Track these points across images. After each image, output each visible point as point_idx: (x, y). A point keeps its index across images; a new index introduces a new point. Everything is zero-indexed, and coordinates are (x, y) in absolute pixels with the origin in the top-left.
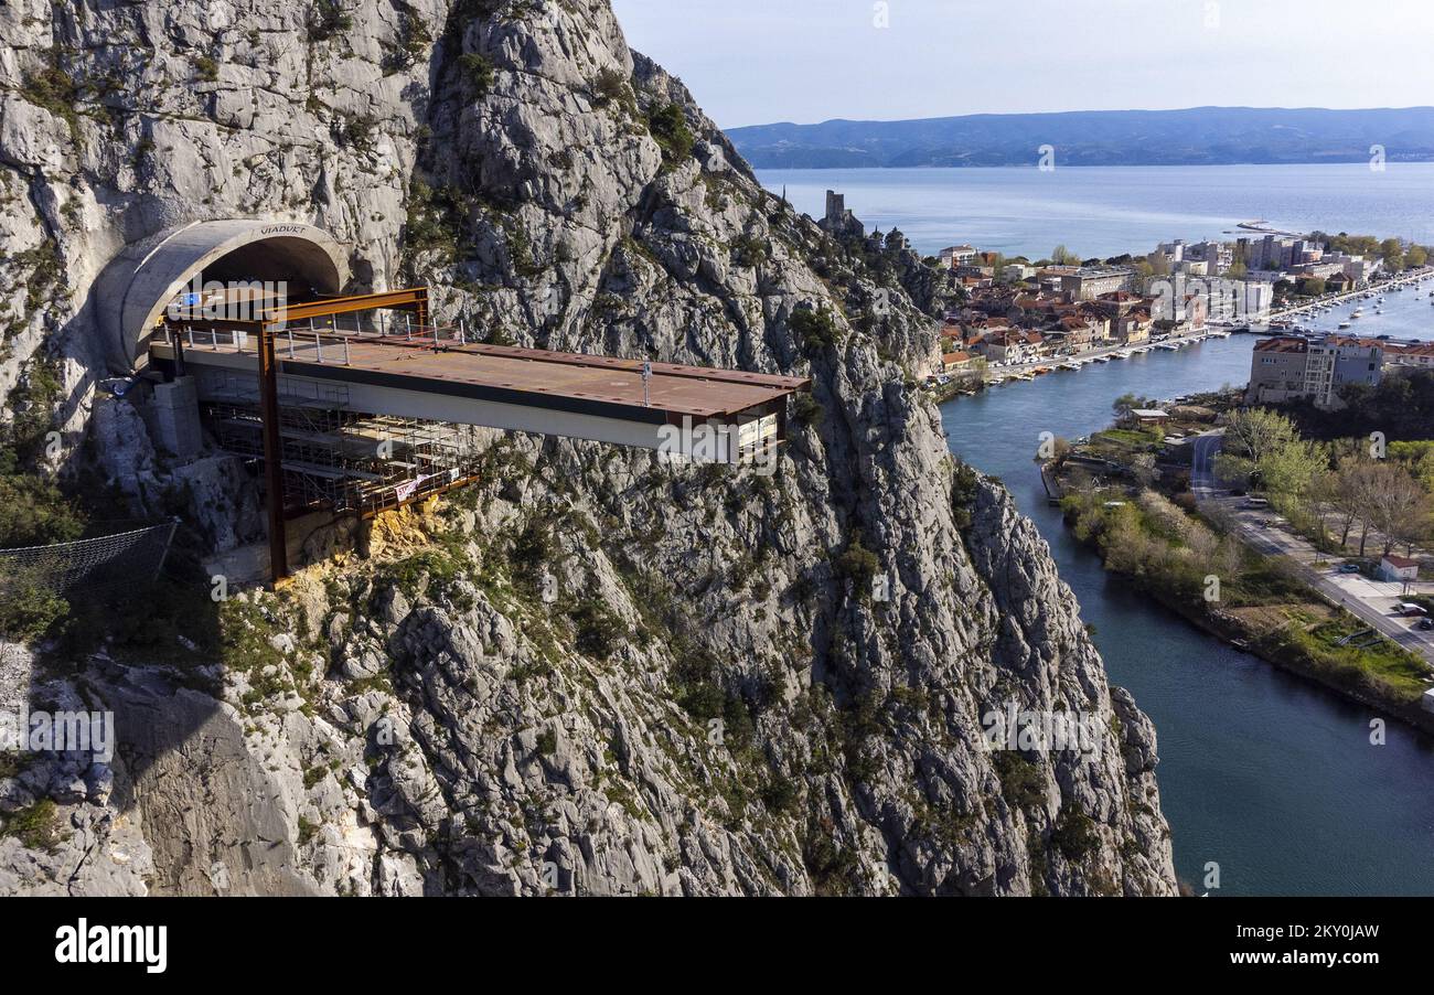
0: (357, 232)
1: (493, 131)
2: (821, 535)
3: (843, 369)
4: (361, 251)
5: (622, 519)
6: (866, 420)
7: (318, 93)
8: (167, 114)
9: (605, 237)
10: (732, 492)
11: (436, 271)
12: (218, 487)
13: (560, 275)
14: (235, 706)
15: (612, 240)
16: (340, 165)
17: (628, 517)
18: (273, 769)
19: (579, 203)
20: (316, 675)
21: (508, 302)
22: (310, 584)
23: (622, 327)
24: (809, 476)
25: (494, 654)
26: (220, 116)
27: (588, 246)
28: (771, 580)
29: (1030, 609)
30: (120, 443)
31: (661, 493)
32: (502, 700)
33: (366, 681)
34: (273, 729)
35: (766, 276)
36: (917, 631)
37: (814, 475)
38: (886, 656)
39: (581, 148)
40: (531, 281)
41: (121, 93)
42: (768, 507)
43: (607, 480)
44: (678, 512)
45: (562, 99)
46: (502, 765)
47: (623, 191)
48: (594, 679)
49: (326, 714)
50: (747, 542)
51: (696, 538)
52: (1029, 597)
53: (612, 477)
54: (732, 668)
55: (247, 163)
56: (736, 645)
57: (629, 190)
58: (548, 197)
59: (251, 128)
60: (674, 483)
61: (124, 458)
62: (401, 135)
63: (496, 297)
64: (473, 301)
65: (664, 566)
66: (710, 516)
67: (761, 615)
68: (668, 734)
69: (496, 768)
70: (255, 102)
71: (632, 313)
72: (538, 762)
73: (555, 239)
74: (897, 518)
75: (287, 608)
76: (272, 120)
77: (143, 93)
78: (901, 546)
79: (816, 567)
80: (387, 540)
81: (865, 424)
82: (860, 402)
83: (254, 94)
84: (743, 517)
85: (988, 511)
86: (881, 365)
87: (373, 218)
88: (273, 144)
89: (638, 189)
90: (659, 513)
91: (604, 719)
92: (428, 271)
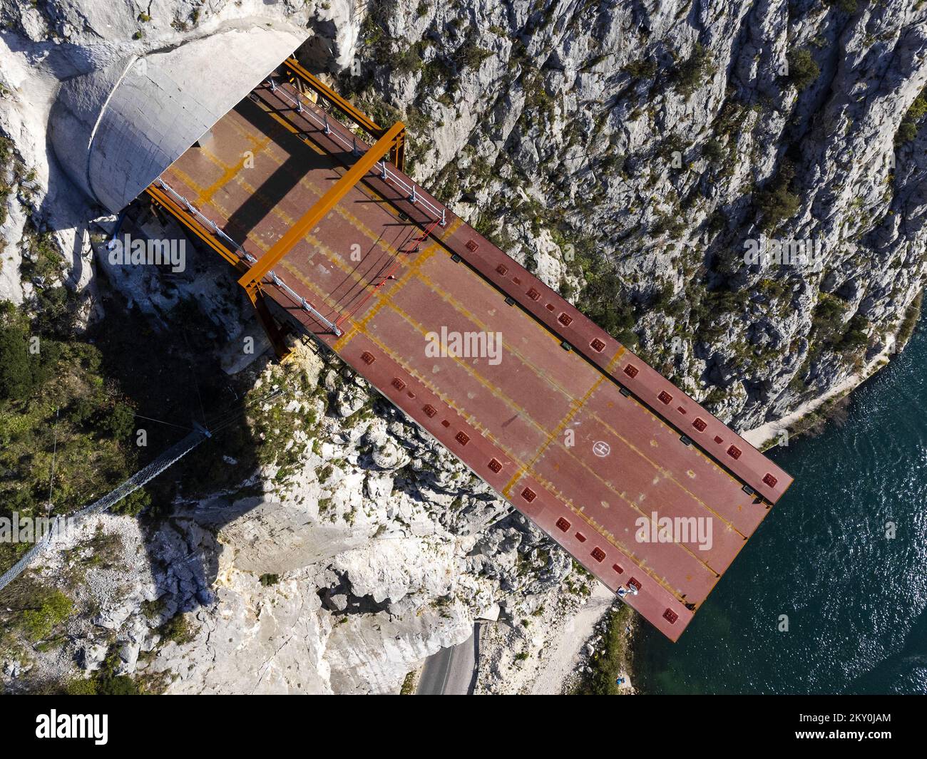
2: (755, 172)
5: (568, 193)
10: (682, 157)
12: (219, 298)
17: (574, 190)
18: (300, 503)
20: (320, 416)
22: (307, 354)
28: (690, 222)
31: (613, 167)
33: (355, 417)
42: (712, 165)
43: (561, 165)
44: (623, 181)
49: (328, 440)
51: (632, 200)
53: (568, 162)
60: (627, 159)
66: (653, 181)
67: (671, 248)
75: (292, 376)
79: (737, 201)
84: (684, 176)
90: (605, 184)
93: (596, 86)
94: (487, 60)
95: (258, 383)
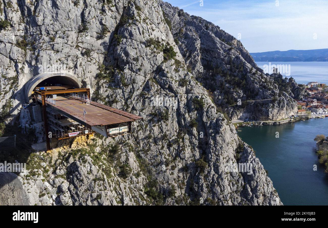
0: (84, 75)
1: (120, 53)
2: (194, 156)
3: (205, 114)
4: (84, 79)
5: (140, 146)
6: (210, 127)
7: (79, 44)
8: (43, 49)
9: (146, 78)
10: (169, 142)
11: (104, 84)
12: (41, 129)
13: (133, 86)
14: (22, 178)
15: (148, 78)
16: (82, 60)
17: (141, 145)
18: (29, 192)
19: (139, 70)
20: (50, 173)
21: (119, 92)
22: (55, 153)
23: (147, 100)
24: (192, 140)
25: (90, 174)
26: (54, 49)
27: (140, 79)
28: (177, 165)
29: (254, 184)
30: (24, 118)
31: (151, 140)
32: (90, 185)
33: (60, 176)
34: (32, 184)
35: (188, 89)
36: (216, 184)
37: (194, 140)
38: (205, 189)
39: (141, 56)
40: (126, 87)
41: (35, 45)
42: (179, 147)
43: (138, 136)
44: (154, 145)
45: (138, 45)
46: (87, 200)
47: (152, 67)
48: (120, 183)
49: (49, 181)
50: (172, 155)
51: (158, 152)
52: (253, 180)
53: (139, 135)
54: (162, 186)
55: (59, 60)
56: (165, 180)
57: (153, 67)
58: (132, 68)
59: (61, 52)
60: (155, 138)
61: (24, 121)
62: (100, 53)
63: (117, 91)
64: (111, 92)
65: (149, 158)
66: (163, 147)
67: (172, 174)
68: (138, 199)
69: (86, 200)
70: (63, 46)
71: (149, 96)
72: (96, 201)
73: (132, 78)
74: (215, 154)
75: (48, 157)
76: (66, 50)
77: (39, 44)
78: (215, 161)
79: (191, 164)
80: (77, 144)
81: (209, 128)
82: (209, 123)
83: (63, 45)
84: (172, 149)
85: (245, 155)
86: (216, 113)
87: (89, 72)
88: (66, 55)
89: (156, 66)
90: (150, 145)
91: (119, 193)
92: (102, 84)
93: (144, 116)
94: (119, 103)
95: (38, 153)
